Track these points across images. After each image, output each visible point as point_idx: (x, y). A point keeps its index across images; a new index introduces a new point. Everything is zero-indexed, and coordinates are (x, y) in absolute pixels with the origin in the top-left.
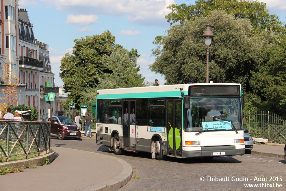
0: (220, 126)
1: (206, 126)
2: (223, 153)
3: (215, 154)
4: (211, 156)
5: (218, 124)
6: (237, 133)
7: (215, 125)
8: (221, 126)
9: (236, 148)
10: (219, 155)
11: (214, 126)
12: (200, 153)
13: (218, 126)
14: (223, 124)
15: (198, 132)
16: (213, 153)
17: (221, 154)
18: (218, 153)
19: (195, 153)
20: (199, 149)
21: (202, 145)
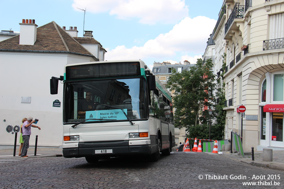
0: (110, 115)
1: (91, 116)
2: (110, 151)
3: (98, 152)
4: (93, 154)
5: (108, 114)
6: (132, 124)
7: (104, 114)
8: (112, 115)
9: (130, 144)
10: (103, 153)
11: (102, 116)
12: (76, 150)
13: (106, 116)
14: (114, 114)
15: (74, 125)
16: (95, 150)
17: (107, 153)
18: (103, 150)
19: (70, 151)
20: (76, 145)
21: (81, 140)
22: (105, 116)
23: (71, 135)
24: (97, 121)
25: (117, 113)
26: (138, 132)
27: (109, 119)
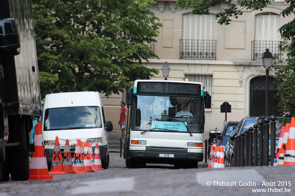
0: (172, 127)
1: (157, 125)
2: (172, 156)
3: (162, 155)
4: (158, 157)
5: (171, 125)
6: (191, 135)
7: (167, 125)
8: (174, 126)
9: (188, 152)
10: (166, 157)
11: (166, 126)
12: (143, 153)
13: (170, 127)
14: (176, 125)
15: (143, 132)
16: (160, 154)
17: (169, 157)
18: (166, 154)
19: (138, 153)
20: (144, 149)
21: (147, 145)
22: (168, 126)
23: (139, 140)
24: (161, 130)
25: (179, 125)
26: (195, 142)
27: (171, 129)
